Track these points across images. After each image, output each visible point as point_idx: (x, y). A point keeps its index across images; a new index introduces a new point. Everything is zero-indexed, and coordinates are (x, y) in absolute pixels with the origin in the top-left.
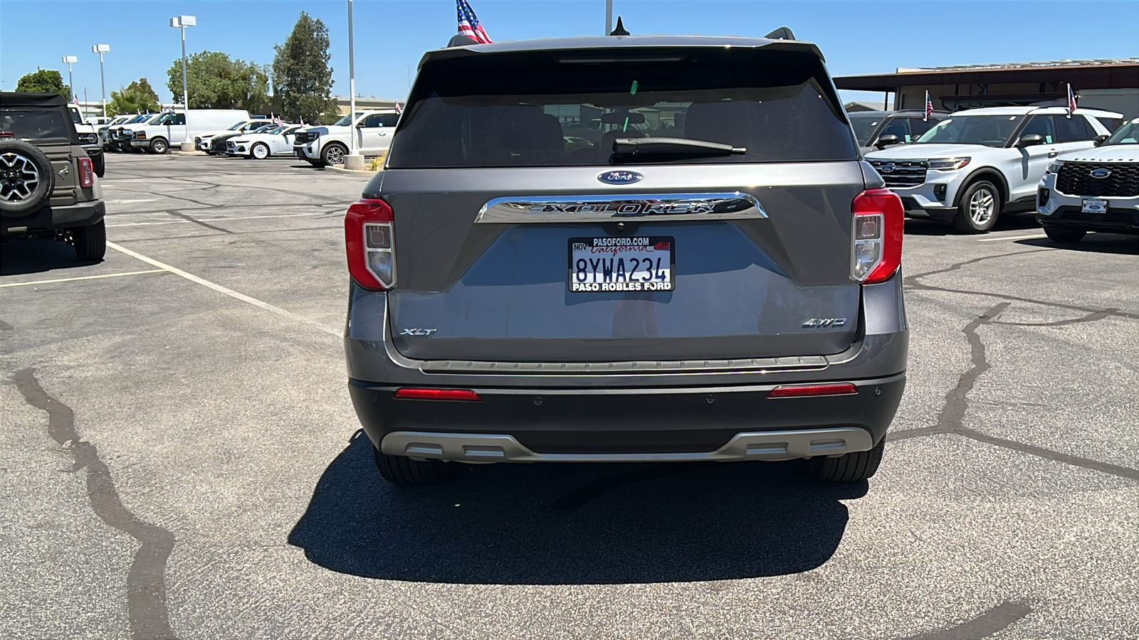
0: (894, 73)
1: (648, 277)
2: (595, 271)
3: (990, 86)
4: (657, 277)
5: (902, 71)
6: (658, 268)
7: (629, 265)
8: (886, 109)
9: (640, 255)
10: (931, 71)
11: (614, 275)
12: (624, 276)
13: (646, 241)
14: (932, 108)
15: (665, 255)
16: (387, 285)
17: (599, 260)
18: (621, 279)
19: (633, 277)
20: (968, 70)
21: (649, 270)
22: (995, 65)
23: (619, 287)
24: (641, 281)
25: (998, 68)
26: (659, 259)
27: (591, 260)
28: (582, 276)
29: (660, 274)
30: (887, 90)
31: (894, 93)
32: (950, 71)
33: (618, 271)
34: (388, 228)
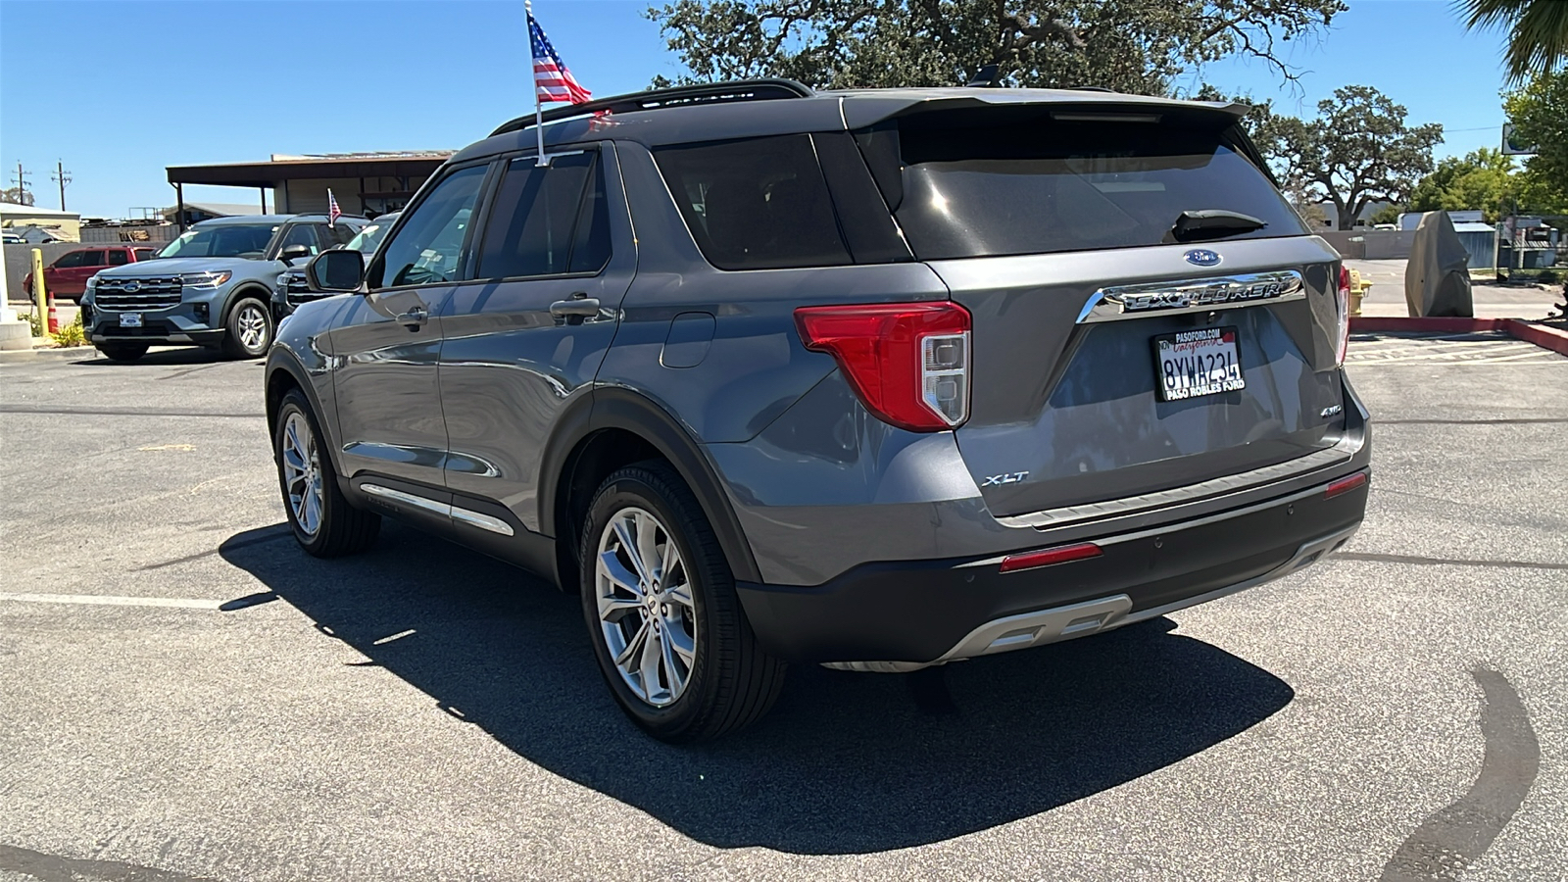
0: (268, 161)
1: (1223, 376)
2: (1181, 374)
3: (411, 179)
4: (1231, 375)
5: (279, 158)
6: (1229, 365)
7: (1207, 363)
8: (264, 213)
9: (1214, 350)
10: (322, 160)
11: (1197, 376)
12: (1204, 376)
13: (1217, 333)
14: (339, 210)
15: (1231, 347)
16: (953, 420)
17: (1182, 360)
18: (1203, 379)
19: (1212, 378)
20: (369, 158)
21: (1223, 367)
22: (406, 153)
23: (1205, 391)
24: (1219, 381)
25: (409, 157)
26: (1229, 353)
27: (1175, 360)
28: (1170, 379)
29: (1232, 371)
30: (263, 185)
31: (272, 190)
32: (348, 159)
33: (1200, 372)
34: (961, 340)
